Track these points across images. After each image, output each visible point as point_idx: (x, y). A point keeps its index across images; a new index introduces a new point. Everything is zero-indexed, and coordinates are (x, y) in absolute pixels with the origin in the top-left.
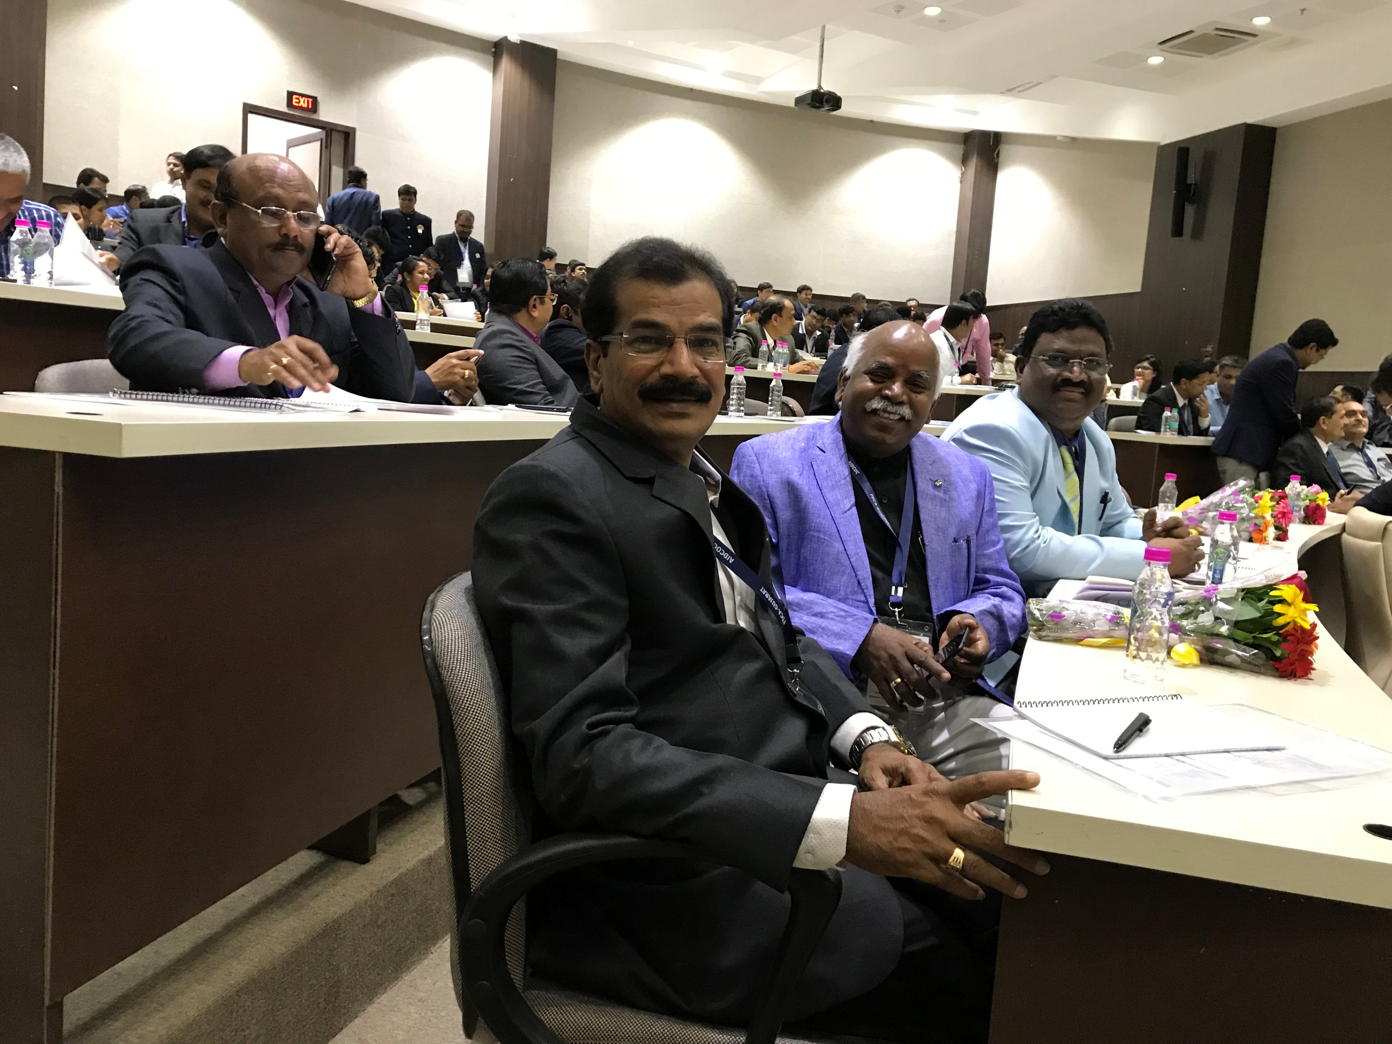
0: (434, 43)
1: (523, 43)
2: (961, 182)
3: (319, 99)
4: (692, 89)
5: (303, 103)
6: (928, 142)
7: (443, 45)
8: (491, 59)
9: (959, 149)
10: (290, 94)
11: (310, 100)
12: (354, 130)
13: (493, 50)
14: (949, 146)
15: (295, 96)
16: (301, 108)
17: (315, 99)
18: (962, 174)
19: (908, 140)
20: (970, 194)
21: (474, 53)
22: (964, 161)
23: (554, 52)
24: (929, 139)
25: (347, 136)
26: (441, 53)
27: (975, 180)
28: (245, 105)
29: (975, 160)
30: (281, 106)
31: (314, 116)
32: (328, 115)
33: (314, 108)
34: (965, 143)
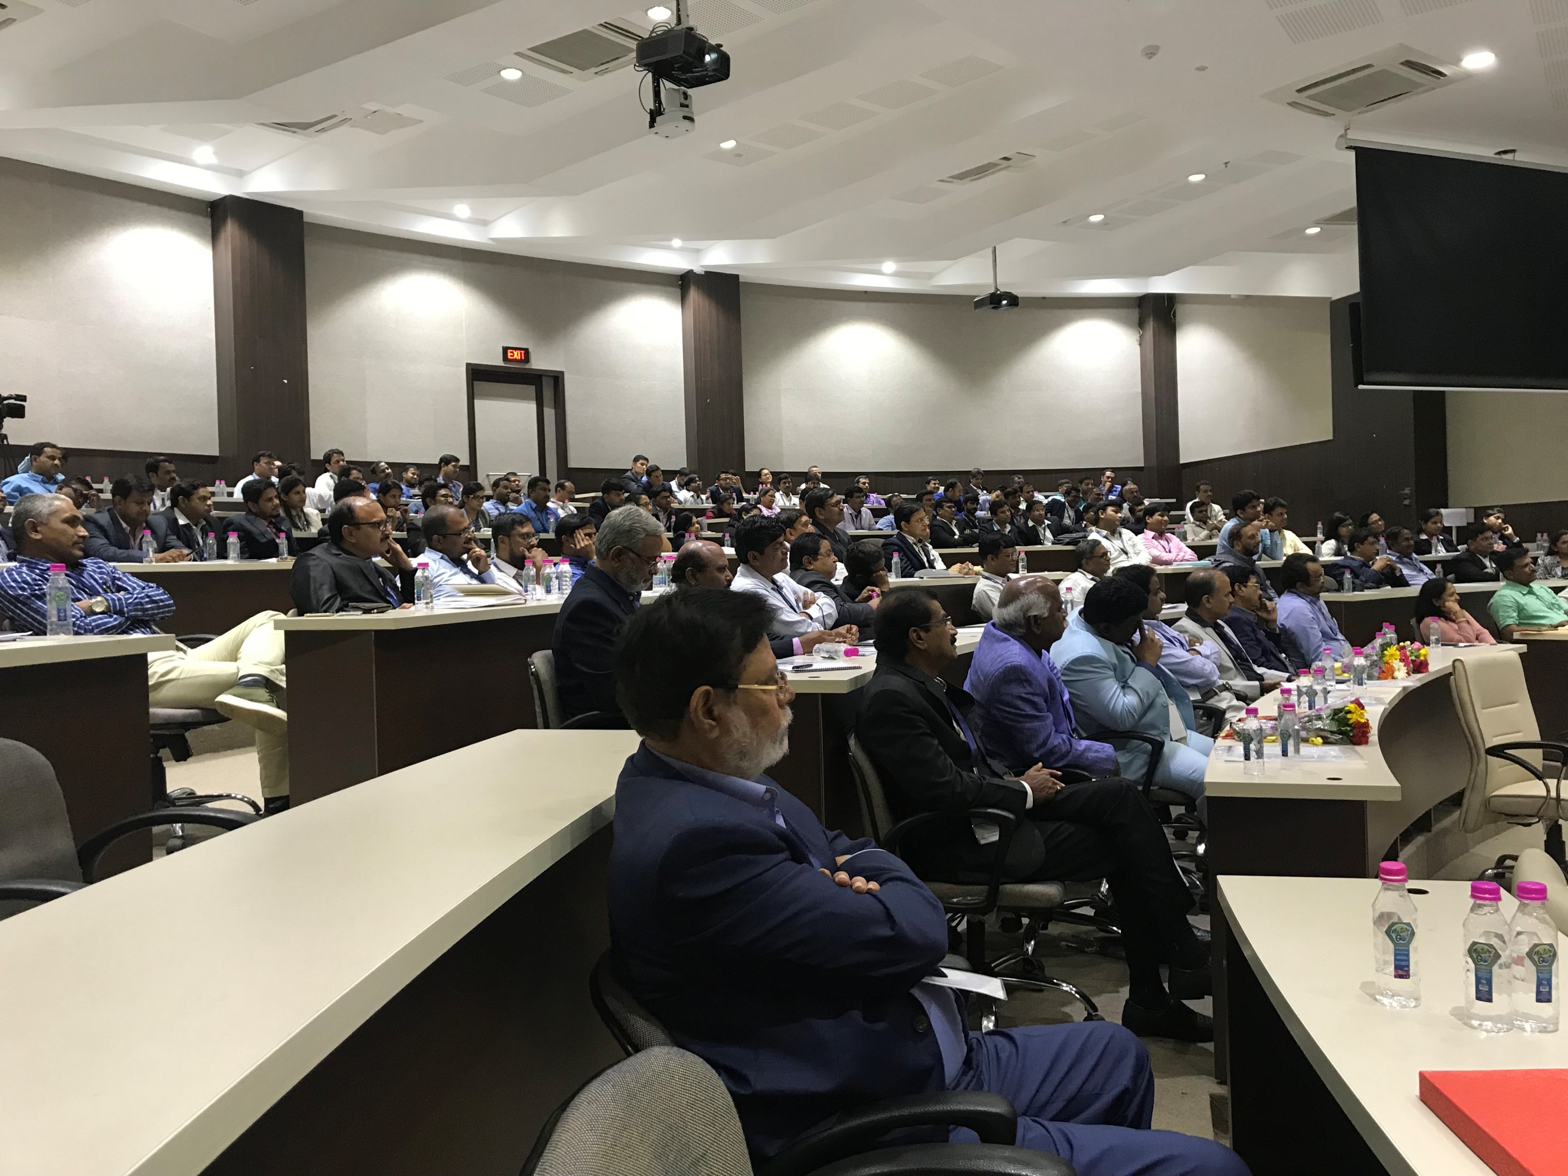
0: (626, 285)
1: (708, 274)
2: (1140, 345)
3: (530, 350)
4: (866, 292)
5: (517, 355)
6: (1102, 310)
7: (634, 285)
8: (679, 291)
9: (1134, 314)
10: (505, 350)
11: (523, 352)
12: (562, 373)
13: (680, 282)
14: (1122, 312)
15: (509, 351)
16: (516, 360)
17: (527, 351)
18: (1140, 337)
19: (1082, 311)
20: (1150, 356)
21: (663, 288)
22: (1141, 324)
23: (737, 277)
24: (1103, 307)
25: (557, 379)
26: (633, 292)
27: (1154, 341)
28: (468, 365)
29: (1152, 323)
30: (498, 361)
31: (527, 366)
32: (539, 363)
33: (527, 359)
34: (1139, 306)
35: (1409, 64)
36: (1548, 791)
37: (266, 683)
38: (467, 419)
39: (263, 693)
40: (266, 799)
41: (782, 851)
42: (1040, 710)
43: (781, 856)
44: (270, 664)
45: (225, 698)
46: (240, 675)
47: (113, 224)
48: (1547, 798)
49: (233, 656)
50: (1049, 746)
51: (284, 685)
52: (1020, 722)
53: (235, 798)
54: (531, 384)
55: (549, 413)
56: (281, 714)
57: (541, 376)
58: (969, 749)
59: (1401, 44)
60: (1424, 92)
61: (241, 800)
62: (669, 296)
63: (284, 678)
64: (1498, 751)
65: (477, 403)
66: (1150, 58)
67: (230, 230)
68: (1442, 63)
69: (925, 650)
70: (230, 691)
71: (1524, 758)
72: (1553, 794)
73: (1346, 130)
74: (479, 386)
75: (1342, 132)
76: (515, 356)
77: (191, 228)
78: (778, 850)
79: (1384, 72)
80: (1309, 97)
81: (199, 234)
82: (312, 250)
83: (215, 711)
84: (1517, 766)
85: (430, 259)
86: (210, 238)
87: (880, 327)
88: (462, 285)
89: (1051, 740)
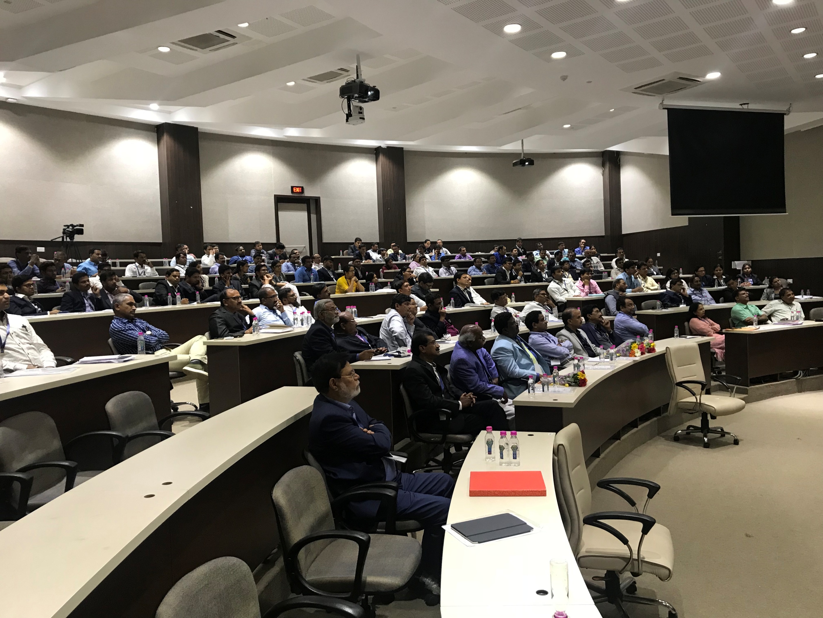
1: (388, 148)
2: (603, 175)
3: (304, 187)
4: (466, 153)
5: (298, 190)
6: (586, 159)
7: (353, 154)
8: (375, 156)
9: (600, 160)
10: (292, 188)
11: (301, 188)
12: (319, 198)
13: (375, 152)
14: (594, 159)
15: (294, 188)
16: (297, 193)
17: (302, 188)
18: (603, 171)
20: (608, 181)
22: (603, 165)
23: (401, 149)
24: (584, 157)
25: (317, 200)
26: (353, 158)
27: (609, 174)
28: (275, 195)
29: (608, 165)
30: (289, 193)
31: (303, 195)
32: (309, 193)
33: (303, 191)
34: (602, 157)
35: (681, 78)
36: (697, 400)
37: (200, 362)
38: (275, 221)
39: (199, 366)
40: (200, 405)
41: (351, 422)
42: (473, 373)
43: (351, 423)
44: (201, 355)
45: (186, 368)
46: (191, 359)
47: (114, 139)
48: (696, 403)
49: (187, 352)
50: (477, 385)
51: (206, 363)
52: (465, 377)
53: (188, 404)
54: (305, 203)
55: (313, 217)
56: (206, 373)
57: (309, 199)
58: (441, 389)
59: (675, 72)
60: (692, 87)
61: (190, 404)
62: (370, 159)
63: (207, 360)
64: (680, 384)
65: (280, 213)
66: (564, 80)
67: (166, 138)
68: (698, 77)
69: (425, 353)
70: (188, 365)
71: (689, 387)
72: (698, 401)
73: (663, 101)
74: (280, 205)
75: (661, 102)
76: (297, 190)
77: (147, 138)
78: (350, 422)
79: (670, 82)
80: (641, 91)
81: (152, 141)
82: (203, 145)
83: (182, 372)
84: (687, 391)
85: (256, 146)
86: (156, 142)
87: (473, 170)
88: (272, 158)
89: (478, 383)
